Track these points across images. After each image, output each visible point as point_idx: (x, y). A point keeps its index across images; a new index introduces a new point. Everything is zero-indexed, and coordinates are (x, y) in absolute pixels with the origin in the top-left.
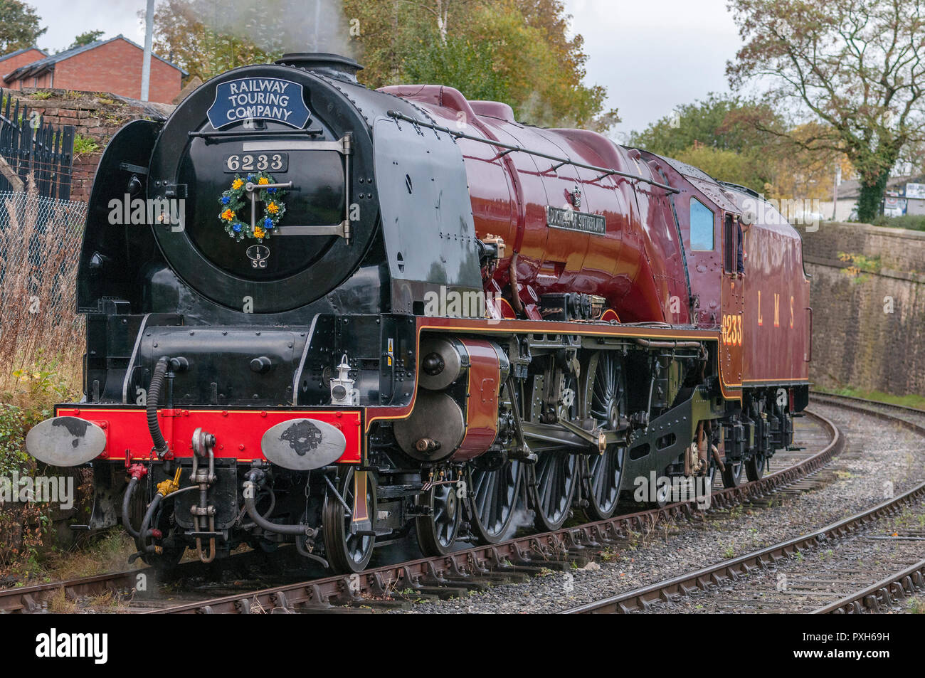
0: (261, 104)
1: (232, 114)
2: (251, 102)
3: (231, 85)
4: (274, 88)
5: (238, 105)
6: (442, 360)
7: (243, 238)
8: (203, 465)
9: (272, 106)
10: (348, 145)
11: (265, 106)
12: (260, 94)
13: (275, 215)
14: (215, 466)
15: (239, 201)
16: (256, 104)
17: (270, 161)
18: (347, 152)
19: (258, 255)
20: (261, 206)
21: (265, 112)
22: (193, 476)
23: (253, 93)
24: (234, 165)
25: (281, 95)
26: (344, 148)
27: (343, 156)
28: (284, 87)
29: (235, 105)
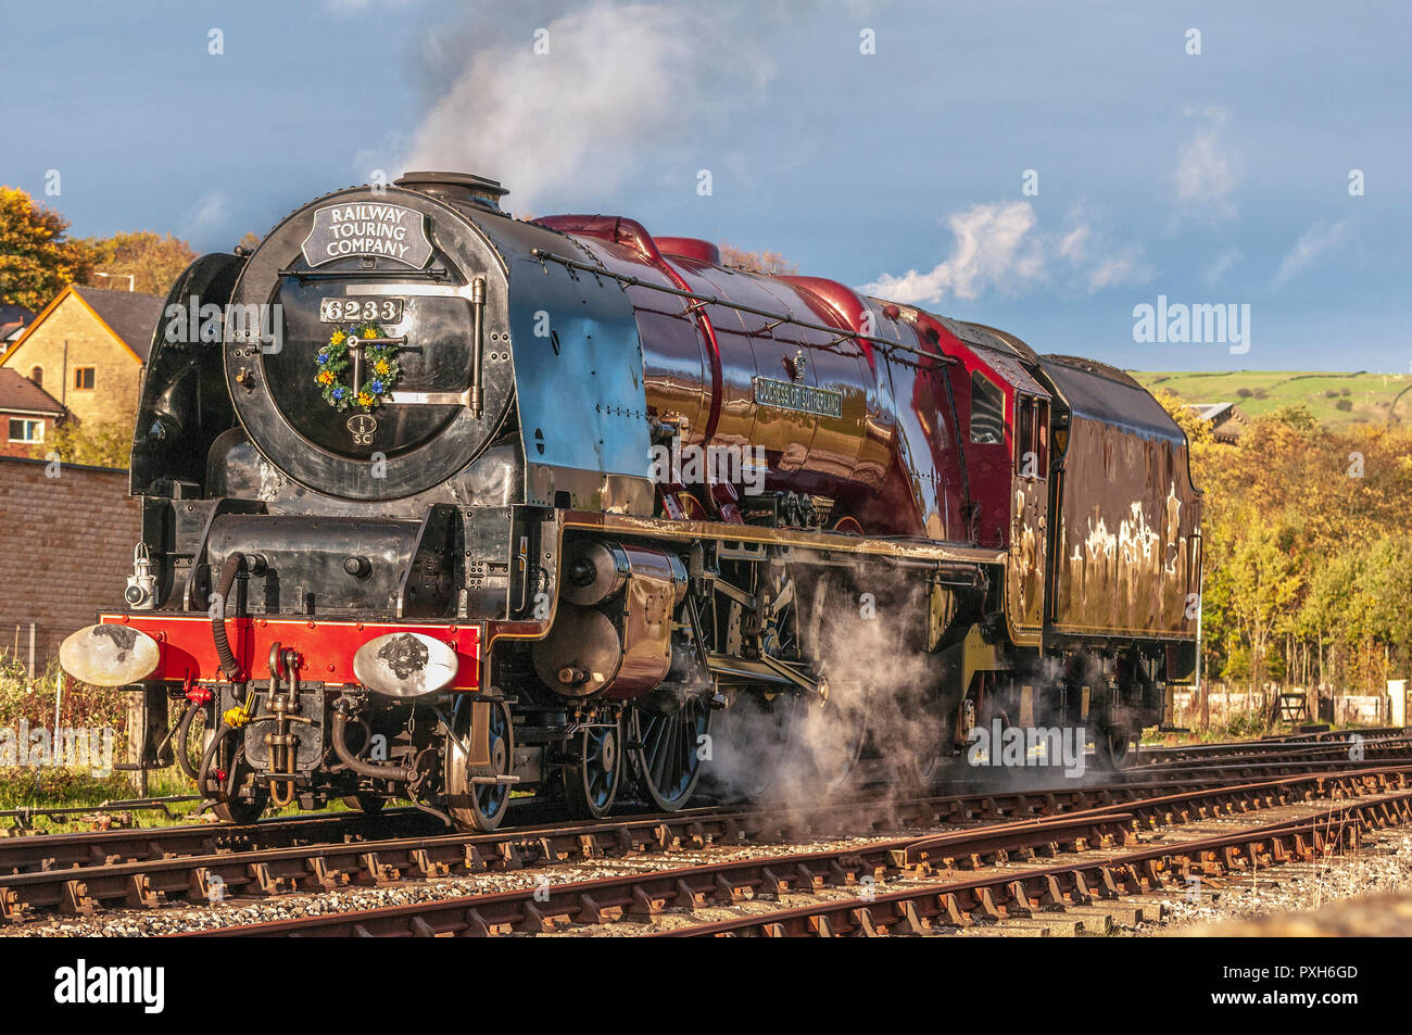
0: (371, 236)
1: (334, 249)
2: (357, 233)
3: (334, 212)
4: (388, 216)
5: (342, 238)
6: (594, 568)
7: (345, 406)
8: (282, 689)
9: (384, 239)
10: (478, 292)
11: (375, 238)
12: (369, 224)
13: (385, 375)
14: (298, 691)
15: (340, 359)
16: (365, 237)
17: (380, 309)
18: (477, 300)
19: (362, 428)
20: (366, 367)
21: (375, 247)
23: (360, 222)
24: (335, 313)
25: (396, 225)
26: (474, 295)
27: (471, 306)
28: (399, 216)
29: (337, 237)
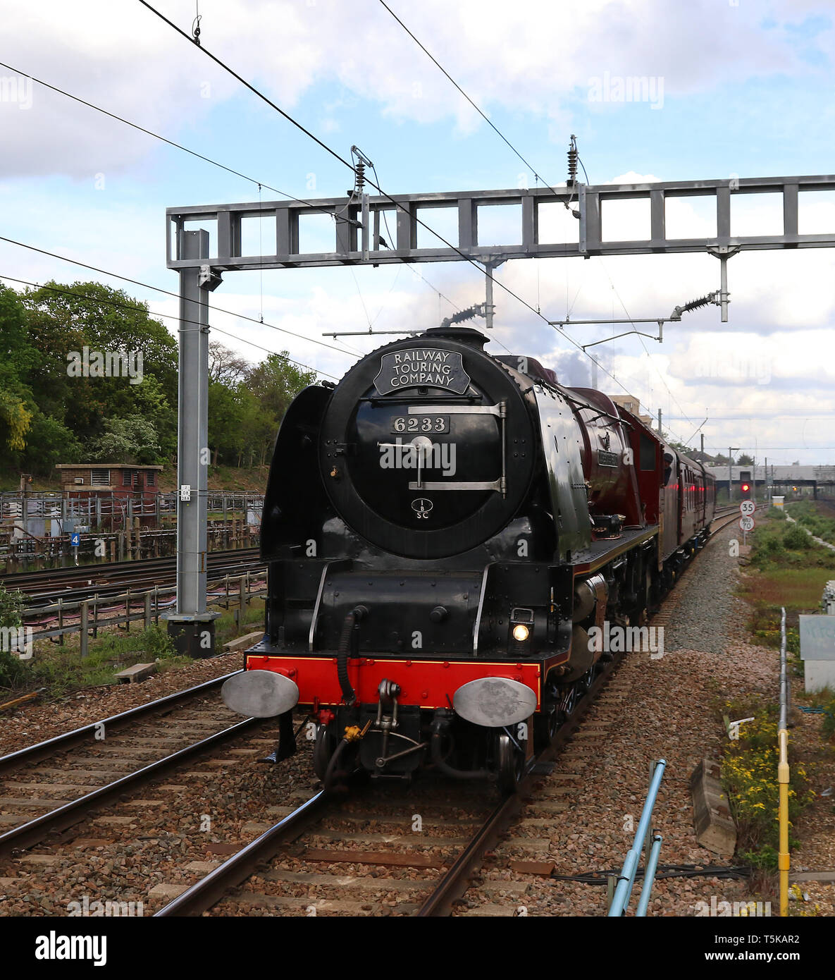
1: (396, 382)
2: (413, 370)
3: (396, 355)
8: (387, 712)
12: (422, 363)
14: (399, 712)
16: (419, 372)
17: (433, 423)
19: (422, 508)
21: (428, 379)
22: (378, 723)
23: (415, 362)
24: (400, 427)
25: (443, 364)
26: (500, 412)
27: (499, 420)
28: (445, 357)
29: (398, 373)
